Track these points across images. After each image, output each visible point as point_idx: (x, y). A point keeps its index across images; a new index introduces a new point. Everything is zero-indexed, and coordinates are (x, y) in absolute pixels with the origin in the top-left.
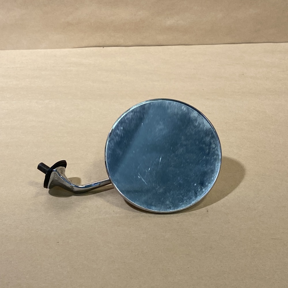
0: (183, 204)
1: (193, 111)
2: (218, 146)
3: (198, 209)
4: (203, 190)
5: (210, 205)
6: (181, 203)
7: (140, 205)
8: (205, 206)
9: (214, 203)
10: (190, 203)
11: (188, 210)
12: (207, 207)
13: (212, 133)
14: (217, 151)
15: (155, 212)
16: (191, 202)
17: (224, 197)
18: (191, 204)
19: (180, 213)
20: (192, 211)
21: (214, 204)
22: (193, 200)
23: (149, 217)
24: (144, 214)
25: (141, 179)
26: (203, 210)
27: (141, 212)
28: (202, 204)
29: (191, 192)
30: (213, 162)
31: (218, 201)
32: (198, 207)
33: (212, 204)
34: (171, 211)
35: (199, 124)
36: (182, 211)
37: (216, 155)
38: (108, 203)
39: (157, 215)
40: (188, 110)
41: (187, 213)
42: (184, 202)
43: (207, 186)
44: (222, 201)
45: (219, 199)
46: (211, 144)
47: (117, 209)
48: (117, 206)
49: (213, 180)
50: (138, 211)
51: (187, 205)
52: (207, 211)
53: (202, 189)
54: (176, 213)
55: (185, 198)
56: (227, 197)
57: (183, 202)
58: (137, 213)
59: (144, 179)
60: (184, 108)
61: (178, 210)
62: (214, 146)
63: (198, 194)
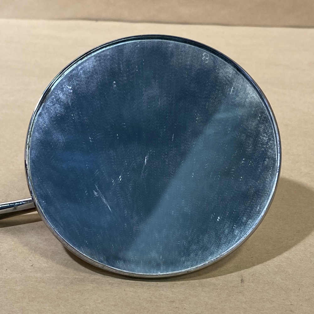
0: (188, 261)
1: (225, 64)
2: (274, 138)
3: (221, 275)
4: (236, 232)
5: (249, 267)
6: (183, 259)
7: (91, 255)
8: (238, 268)
9: (258, 264)
10: (204, 260)
11: (199, 275)
12: (242, 271)
13: (263, 113)
14: (272, 149)
15: (122, 274)
16: (207, 258)
17: (280, 253)
18: (207, 262)
19: (179, 280)
20: (207, 278)
21: (258, 267)
22: (212, 254)
23: (109, 283)
24: (98, 277)
25: (99, 198)
26: (234, 277)
27: (94, 272)
28: (230, 265)
29: (207, 235)
30: (261, 173)
31: (266, 260)
32: (222, 269)
33: (254, 265)
34: (159, 273)
35: (237, 92)
36: (185, 276)
37: (269, 158)
38: (26, 248)
39: (128, 281)
40: (214, 63)
41: (195, 282)
42: (192, 255)
43: (245, 224)
44: (277, 260)
45: (270, 255)
46: (258, 134)
47: (42, 262)
48: (44, 254)
49: (259, 212)
50: (87, 270)
51: (197, 263)
52: (242, 281)
53: (232, 231)
54: (171, 281)
55: (194, 247)
56: (287, 252)
57: (189, 255)
58: (84, 274)
59: (106, 199)
60: (206, 56)
61: (175, 272)
62: (266, 139)
63: (223, 240)
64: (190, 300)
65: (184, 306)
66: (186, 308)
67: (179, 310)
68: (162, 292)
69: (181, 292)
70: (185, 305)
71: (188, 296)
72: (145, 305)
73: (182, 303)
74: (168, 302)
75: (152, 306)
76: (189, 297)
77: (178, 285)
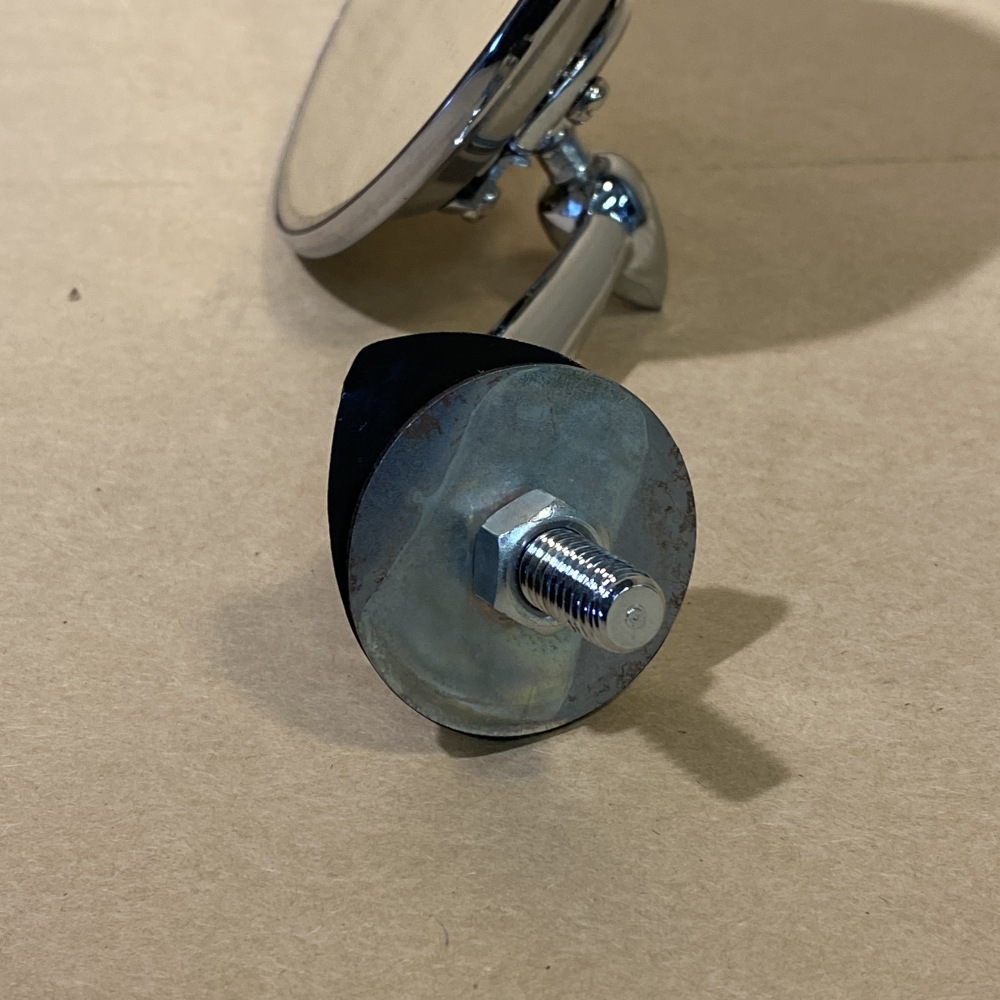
64: (954, 673)
65: (937, 697)
66: (946, 709)
67: (919, 715)
68: (844, 642)
69: (914, 641)
70: (938, 693)
71: (944, 657)
72: (784, 697)
73: (926, 688)
74: (872, 682)
75: (815, 703)
76: (951, 661)
77: (900, 613)
